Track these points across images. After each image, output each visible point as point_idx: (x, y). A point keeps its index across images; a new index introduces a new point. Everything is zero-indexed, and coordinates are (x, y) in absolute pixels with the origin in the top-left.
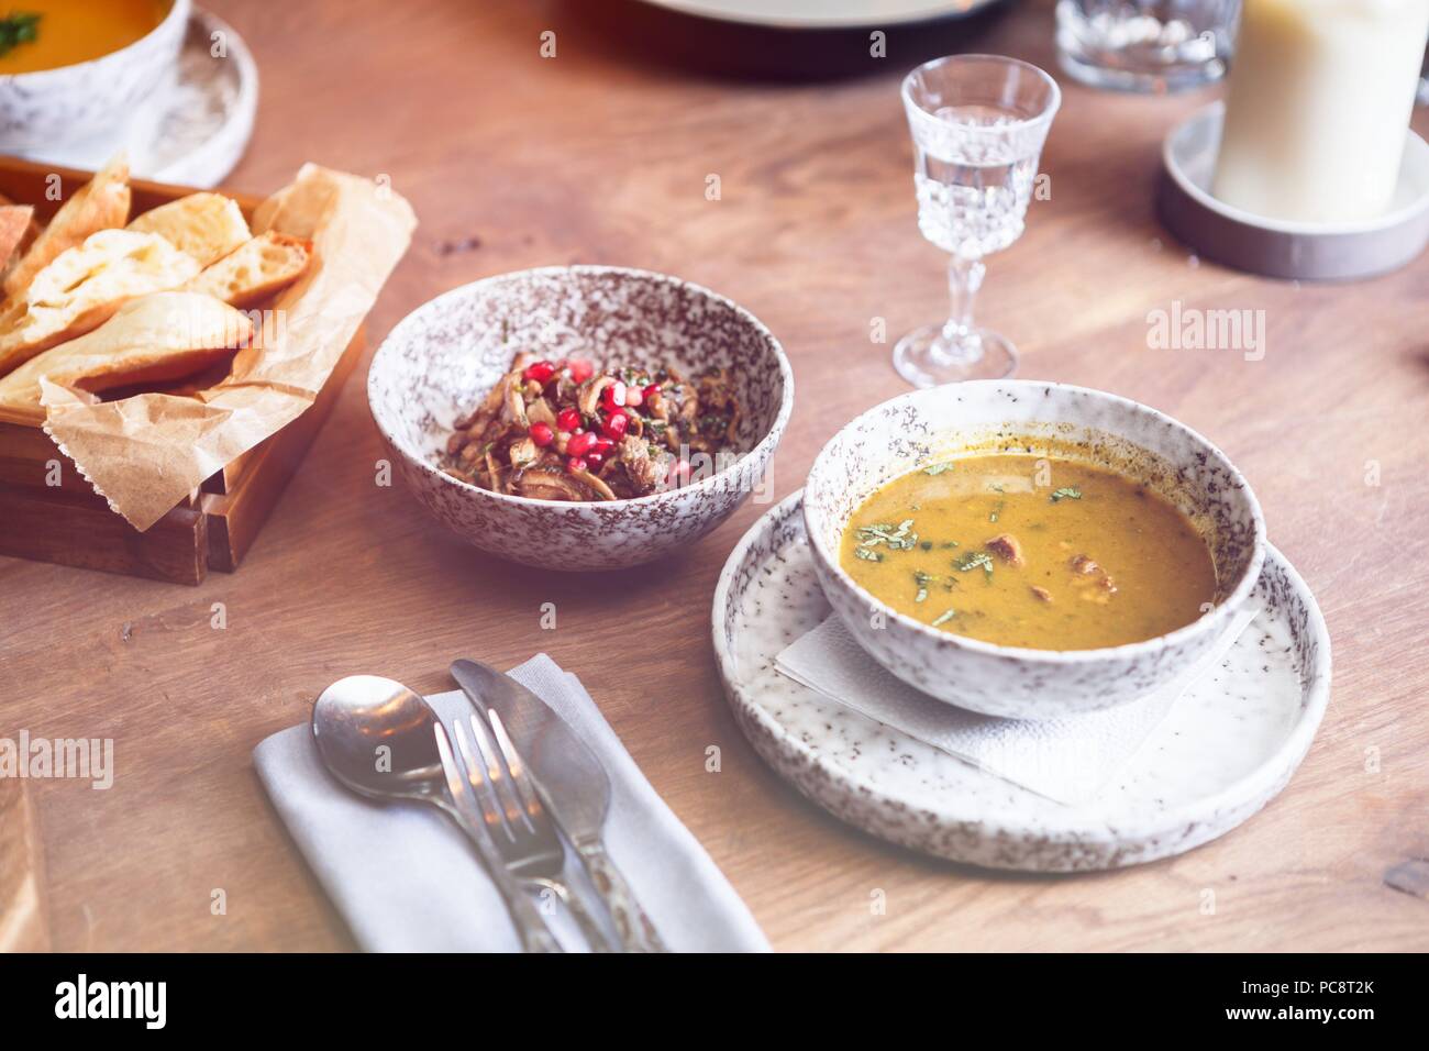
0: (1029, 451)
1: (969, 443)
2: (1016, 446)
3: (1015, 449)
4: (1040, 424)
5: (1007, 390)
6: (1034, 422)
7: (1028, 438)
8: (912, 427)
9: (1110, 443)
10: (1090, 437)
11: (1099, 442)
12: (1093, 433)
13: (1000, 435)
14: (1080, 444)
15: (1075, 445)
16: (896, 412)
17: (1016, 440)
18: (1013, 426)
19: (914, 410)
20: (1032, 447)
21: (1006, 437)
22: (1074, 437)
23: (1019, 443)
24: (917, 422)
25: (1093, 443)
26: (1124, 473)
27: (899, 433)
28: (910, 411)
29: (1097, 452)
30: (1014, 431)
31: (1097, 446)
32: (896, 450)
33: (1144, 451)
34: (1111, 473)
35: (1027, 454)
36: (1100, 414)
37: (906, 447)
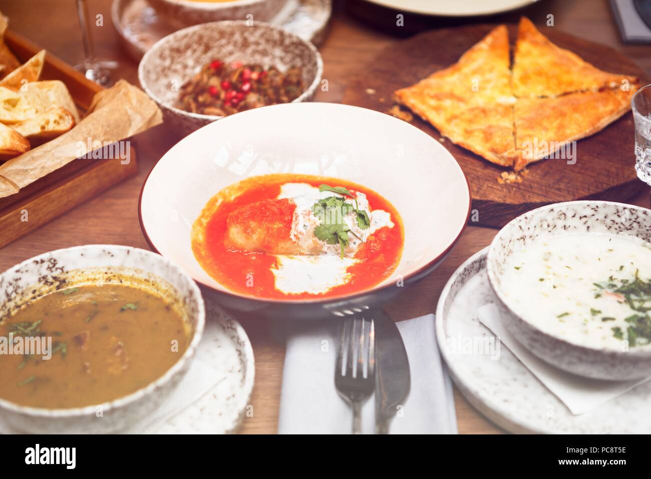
0: (121, 282)
1: (89, 277)
2: (115, 279)
3: (114, 281)
4: (126, 268)
5: (107, 251)
6: (123, 267)
7: (121, 275)
8: (54, 269)
9: (158, 280)
10: (150, 277)
11: (153, 279)
12: (151, 275)
13: (106, 273)
14: (145, 280)
15: (143, 280)
16: (42, 261)
17: (114, 276)
18: (112, 268)
19: (55, 260)
20: (123, 280)
21: (109, 275)
22: (143, 276)
23: (116, 278)
24: (57, 266)
25: (151, 280)
26: (164, 297)
27: (45, 272)
28: (52, 261)
29: (153, 285)
30: (113, 271)
31: (153, 282)
32: (43, 282)
33: (172, 286)
34: (159, 296)
35: (120, 284)
36: (153, 265)
37: (51, 280)
